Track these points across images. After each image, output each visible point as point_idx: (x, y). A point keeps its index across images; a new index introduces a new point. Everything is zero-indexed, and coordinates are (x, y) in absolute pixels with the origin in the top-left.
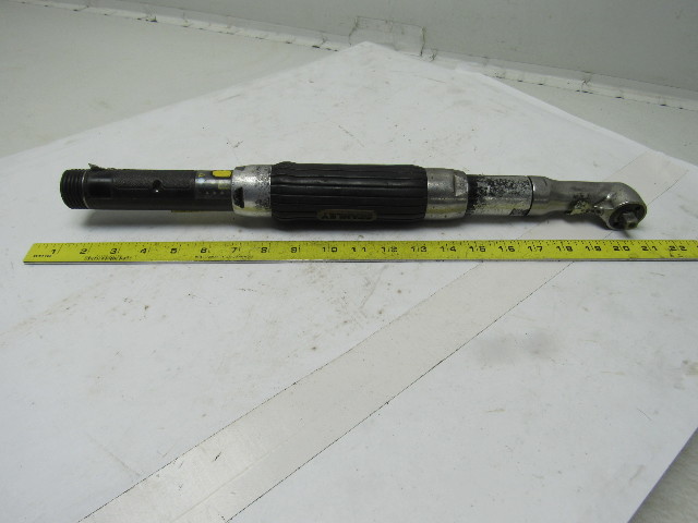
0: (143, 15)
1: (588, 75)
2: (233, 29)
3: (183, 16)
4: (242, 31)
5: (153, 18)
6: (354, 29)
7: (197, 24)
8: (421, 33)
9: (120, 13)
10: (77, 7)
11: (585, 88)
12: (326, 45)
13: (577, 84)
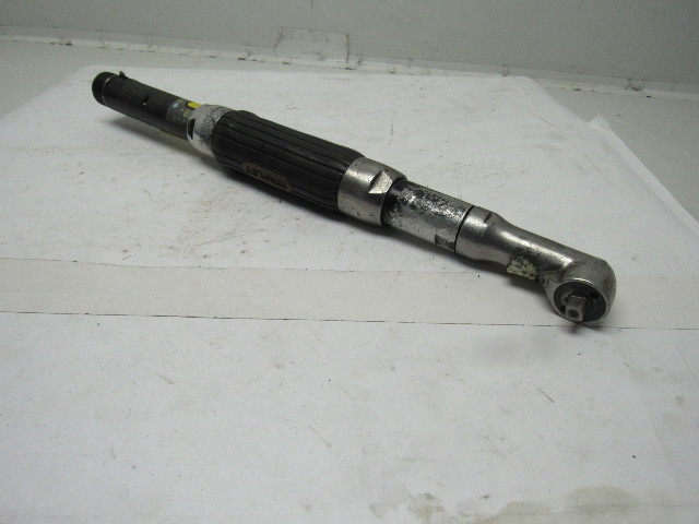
0: (55, 40)
3: (101, 39)
5: (67, 42)
6: (279, 41)
7: (116, 45)
8: (345, 40)
9: (32, 39)
12: (251, 58)
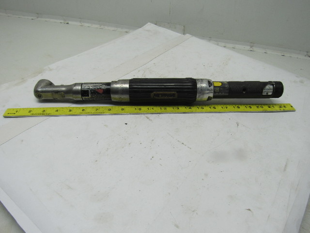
0: (62, 21)
1: (252, 44)
2: (102, 27)
4: (106, 28)
5: (67, 22)
7: (87, 25)
8: (183, 28)
9: (52, 20)
10: (33, 18)
11: (251, 49)
13: (248, 48)
